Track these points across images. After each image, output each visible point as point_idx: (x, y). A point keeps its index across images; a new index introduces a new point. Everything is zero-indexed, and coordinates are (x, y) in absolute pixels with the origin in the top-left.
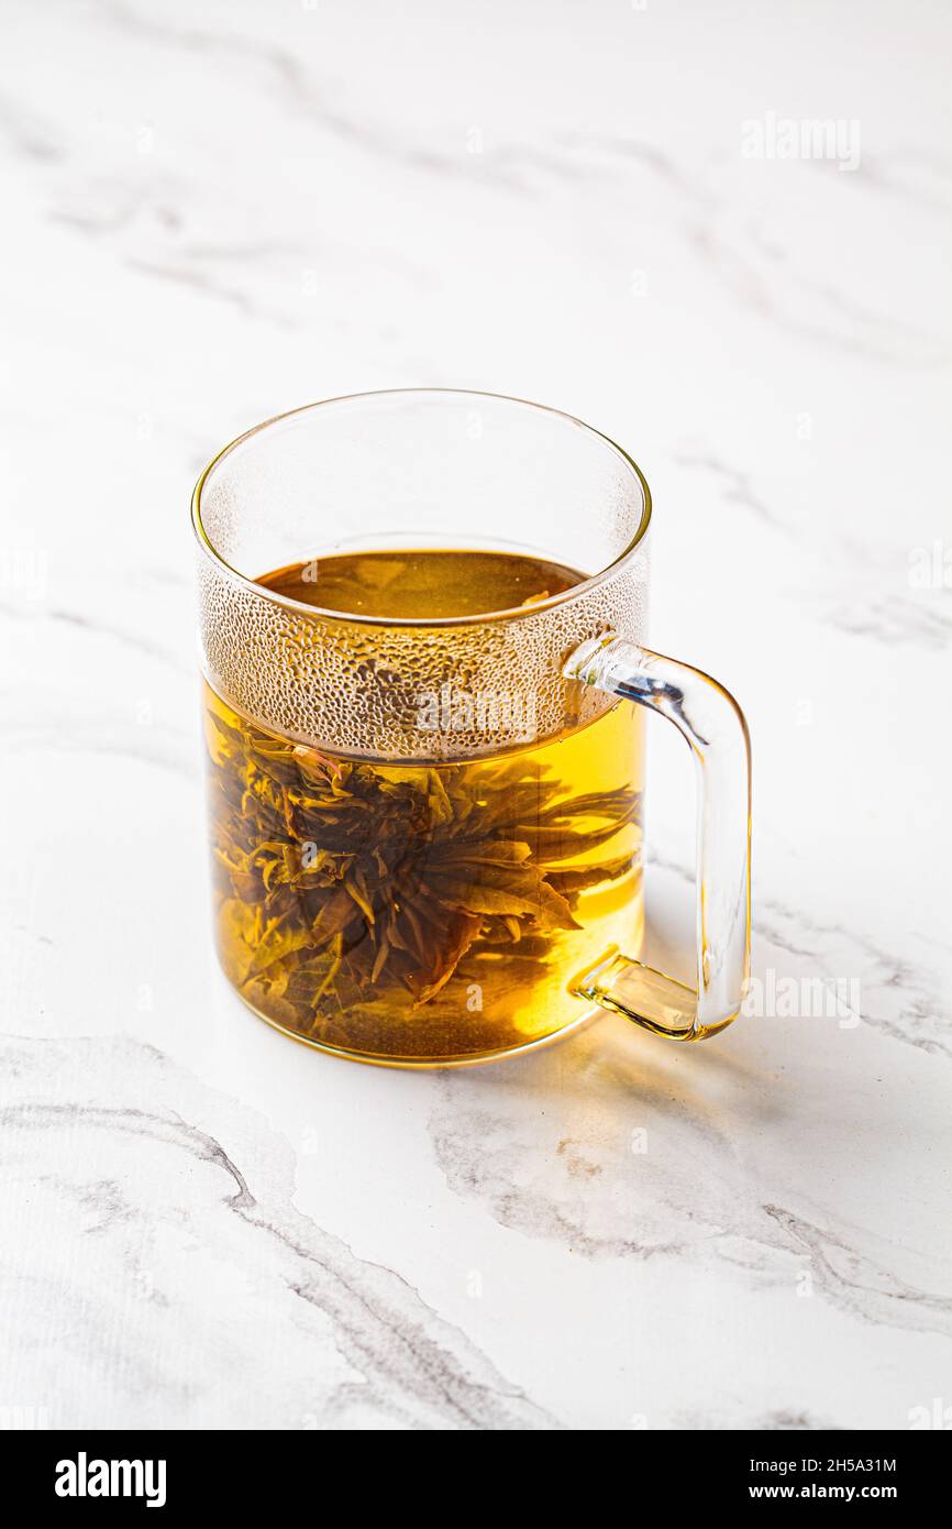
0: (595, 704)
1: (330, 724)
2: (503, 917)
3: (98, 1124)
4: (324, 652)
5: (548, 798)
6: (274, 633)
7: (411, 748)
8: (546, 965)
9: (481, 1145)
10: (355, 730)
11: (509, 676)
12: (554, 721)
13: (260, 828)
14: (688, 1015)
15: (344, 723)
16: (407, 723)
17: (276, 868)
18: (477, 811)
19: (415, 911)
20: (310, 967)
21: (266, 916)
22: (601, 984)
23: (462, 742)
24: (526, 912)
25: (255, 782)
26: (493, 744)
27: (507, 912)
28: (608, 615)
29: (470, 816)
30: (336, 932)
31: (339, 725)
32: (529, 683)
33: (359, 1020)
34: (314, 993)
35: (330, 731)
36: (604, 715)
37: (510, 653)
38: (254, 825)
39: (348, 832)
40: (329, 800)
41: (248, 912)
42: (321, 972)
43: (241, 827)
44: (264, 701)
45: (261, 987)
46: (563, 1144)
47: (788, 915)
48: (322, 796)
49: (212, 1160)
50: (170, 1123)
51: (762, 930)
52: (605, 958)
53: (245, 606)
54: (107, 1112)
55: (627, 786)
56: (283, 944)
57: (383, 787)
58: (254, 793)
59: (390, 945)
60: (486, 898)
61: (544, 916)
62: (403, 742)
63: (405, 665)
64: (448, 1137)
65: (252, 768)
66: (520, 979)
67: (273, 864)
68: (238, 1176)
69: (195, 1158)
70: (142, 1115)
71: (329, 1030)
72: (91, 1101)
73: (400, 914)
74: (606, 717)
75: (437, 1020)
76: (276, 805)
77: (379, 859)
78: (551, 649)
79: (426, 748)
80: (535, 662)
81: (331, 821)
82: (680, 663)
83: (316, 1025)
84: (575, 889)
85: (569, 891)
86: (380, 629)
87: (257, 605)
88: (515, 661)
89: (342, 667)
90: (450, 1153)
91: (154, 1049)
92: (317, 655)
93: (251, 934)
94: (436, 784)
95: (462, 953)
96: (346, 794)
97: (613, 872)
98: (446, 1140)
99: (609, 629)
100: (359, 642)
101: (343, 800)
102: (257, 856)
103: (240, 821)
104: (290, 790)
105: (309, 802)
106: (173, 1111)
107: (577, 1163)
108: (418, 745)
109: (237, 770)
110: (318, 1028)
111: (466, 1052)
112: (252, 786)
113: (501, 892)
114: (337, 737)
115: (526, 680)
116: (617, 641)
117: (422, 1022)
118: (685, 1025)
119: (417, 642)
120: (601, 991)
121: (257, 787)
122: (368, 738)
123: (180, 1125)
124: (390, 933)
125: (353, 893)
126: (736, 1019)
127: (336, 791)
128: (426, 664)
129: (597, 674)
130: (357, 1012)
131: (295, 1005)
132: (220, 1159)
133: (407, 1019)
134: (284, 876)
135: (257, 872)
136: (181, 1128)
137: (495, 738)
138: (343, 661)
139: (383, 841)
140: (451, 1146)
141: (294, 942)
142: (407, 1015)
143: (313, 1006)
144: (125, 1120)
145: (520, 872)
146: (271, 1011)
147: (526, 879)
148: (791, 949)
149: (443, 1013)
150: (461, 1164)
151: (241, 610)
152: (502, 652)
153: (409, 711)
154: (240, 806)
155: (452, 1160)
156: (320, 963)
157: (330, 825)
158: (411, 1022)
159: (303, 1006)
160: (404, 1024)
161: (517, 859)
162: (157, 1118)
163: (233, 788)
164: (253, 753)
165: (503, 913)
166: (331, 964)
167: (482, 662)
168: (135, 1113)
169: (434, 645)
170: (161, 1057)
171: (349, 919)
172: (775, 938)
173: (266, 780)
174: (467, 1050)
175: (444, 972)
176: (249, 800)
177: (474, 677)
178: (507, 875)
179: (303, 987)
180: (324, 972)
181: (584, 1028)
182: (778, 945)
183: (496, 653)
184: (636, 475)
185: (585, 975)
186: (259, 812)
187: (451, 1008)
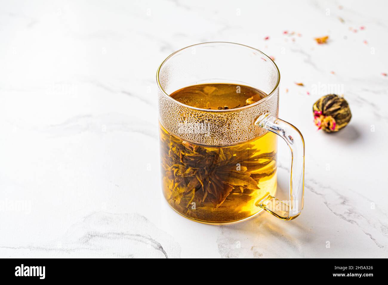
0: (263, 131)
1: (192, 136)
2: (239, 186)
3: (129, 239)
4: (191, 117)
5: (253, 153)
6: (177, 112)
7: (214, 143)
8: (251, 197)
9: (231, 247)
10: (198, 138)
11: (240, 125)
12: (252, 136)
13: (173, 160)
14: (287, 213)
15: (196, 136)
16: (213, 137)
17: (177, 171)
18: (233, 157)
19: (215, 184)
20: (186, 197)
21: (174, 182)
22: (264, 204)
23: (227, 142)
24: (245, 185)
25: (172, 148)
26: (235, 142)
27: (240, 185)
28: (267, 108)
29: (231, 158)
30: (193, 188)
31: (194, 136)
32: (246, 126)
33: (199, 211)
34: (187, 204)
35: (192, 137)
36: (266, 134)
37: (240, 119)
38: (172, 159)
39: (197, 162)
40: (192, 154)
41: (170, 181)
42: (189, 199)
43: (168, 159)
44: (175, 129)
45: (173, 201)
46: (252, 247)
47: (316, 183)
48: (190, 153)
49: (159, 249)
50: (148, 238)
51: (308, 187)
52: (266, 196)
53: (170, 104)
54: (131, 235)
55: (274, 151)
56: (179, 190)
57: (207, 151)
58: (172, 151)
59: (208, 192)
60: (234, 181)
61: (250, 185)
62: (211, 141)
63: (212, 122)
64: (222, 245)
65: (171, 144)
66: (244, 200)
67: (177, 170)
68: (166, 254)
69: (154, 249)
70: (141, 236)
71: (191, 214)
72: (127, 232)
73: (211, 184)
74: (267, 134)
75: (220, 211)
76: (178, 154)
77: (206, 170)
78: (251, 118)
79: (217, 143)
80: (247, 121)
81: (192, 159)
82: (286, 122)
83: (188, 212)
84: (258, 179)
85: (257, 179)
86: (206, 112)
87: (173, 104)
88: (242, 121)
89: (195, 122)
90: (222, 249)
91: (145, 217)
92: (189, 118)
93: (171, 187)
94: (221, 152)
95: (227, 196)
96: (197, 153)
97: (269, 174)
98: (221, 246)
99: (267, 112)
100: (200, 116)
101: (196, 154)
102: (173, 167)
103: (168, 157)
104: (182, 150)
105: (187, 154)
106: (149, 235)
107: (256, 253)
108: (215, 142)
109: (167, 144)
110: (188, 213)
111: (227, 221)
112: (172, 149)
113: (239, 179)
114: (194, 139)
115: (245, 126)
116: (269, 115)
117: (216, 212)
118: (286, 216)
119: (215, 116)
120: (264, 206)
121: (173, 149)
122: (202, 140)
123: (151, 239)
124: (208, 189)
125: (198, 178)
126: (300, 214)
127: (194, 152)
128: (218, 122)
129: (264, 125)
130: (199, 209)
131: (182, 207)
132: (161, 249)
133: (212, 211)
134: (180, 173)
135: (173, 172)
136: (151, 240)
137: (236, 141)
138: (196, 120)
139: (207, 165)
140: (223, 247)
141: (182, 190)
142: (213, 210)
143: (187, 207)
144: (136, 237)
145: (244, 174)
146: (176, 207)
147: (245, 176)
148: (316, 193)
149: (222, 209)
150: (225, 252)
151: (169, 105)
152: (238, 119)
153: (213, 134)
154: (168, 154)
155: (223, 251)
156: (189, 196)
157: (192, 161)
158: (213, 212)
159: (184, 207)
160: (212, 213)
161: (243, 171)
162: (145, 237)
163: (166, 149)
164: (172, 141)
165: (239, 185)
166: (192, 197)
167: (233, 122)
168: (138, 235)
169: (220, 117)
170: (146, 220)
171: (197, 185)
172: (312, 190)
173: (175, 147)
174: (228, 220)
175: (222, 200)
176: (171, 152)
177: (231, 125)
178: (240, 175)
179: (184, 202)
180: (190, 199)
181: (260, 214)
182: (312, 191)
183: (237, 119)
184: (277, 69)
185: (261, 200)
186: (173, 156)
187: (224, 208)
